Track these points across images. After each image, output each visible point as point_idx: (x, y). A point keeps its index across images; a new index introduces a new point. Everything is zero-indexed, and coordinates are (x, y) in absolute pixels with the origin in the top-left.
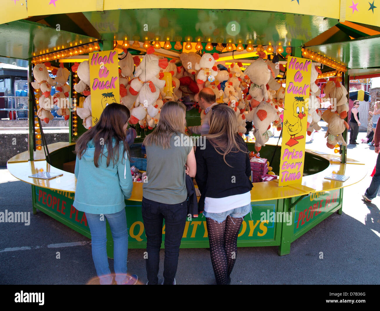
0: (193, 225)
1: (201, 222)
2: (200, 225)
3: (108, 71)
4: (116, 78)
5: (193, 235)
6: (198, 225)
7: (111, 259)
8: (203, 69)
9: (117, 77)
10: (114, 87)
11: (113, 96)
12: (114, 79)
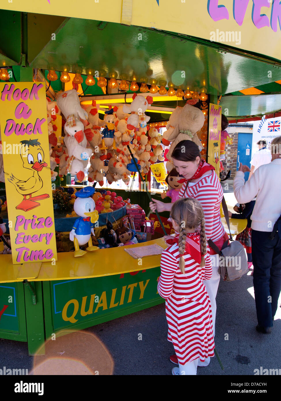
0: (130, 288)
1: (137, 284)
2: (136, 286)
3: (30, 109)
4: (43, 120)
5: (130, 300)
6: (135, 287)
7: (41, 356)
8: (135, 113)
9: (45, 118)
10: (40, 132)
11: (39, 144)
12: (39, 122)
